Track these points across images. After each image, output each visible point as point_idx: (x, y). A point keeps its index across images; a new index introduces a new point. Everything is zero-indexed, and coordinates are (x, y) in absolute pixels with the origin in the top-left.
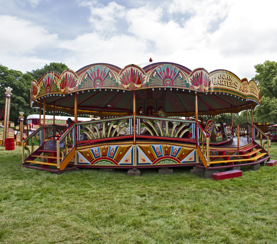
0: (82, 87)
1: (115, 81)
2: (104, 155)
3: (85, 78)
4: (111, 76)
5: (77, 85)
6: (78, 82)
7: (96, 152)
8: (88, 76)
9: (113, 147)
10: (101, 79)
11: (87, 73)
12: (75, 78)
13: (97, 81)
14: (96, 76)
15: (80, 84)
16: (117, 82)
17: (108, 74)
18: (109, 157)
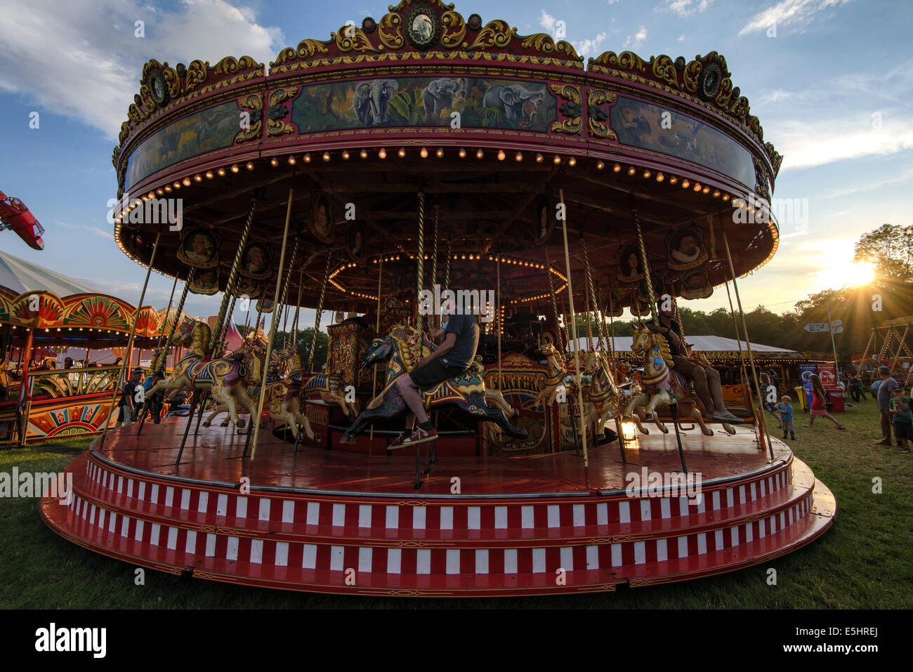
0: (70, 323)
1: (125, 322)
2: (75, 419)
3: (78, 310)
4: (120, 315)
5: (61, 318)
6: (64, 313)
7: (61, 417)
8: (84, 308)
9: (92, 407)
10: (105, 318)
11: (82, 303)
12: (59, 307)
13: (98, 317)
14: (98, 311)
15: (67, 317)
16: (128, 323)
17: (116, 312)
18: (84, 421)
